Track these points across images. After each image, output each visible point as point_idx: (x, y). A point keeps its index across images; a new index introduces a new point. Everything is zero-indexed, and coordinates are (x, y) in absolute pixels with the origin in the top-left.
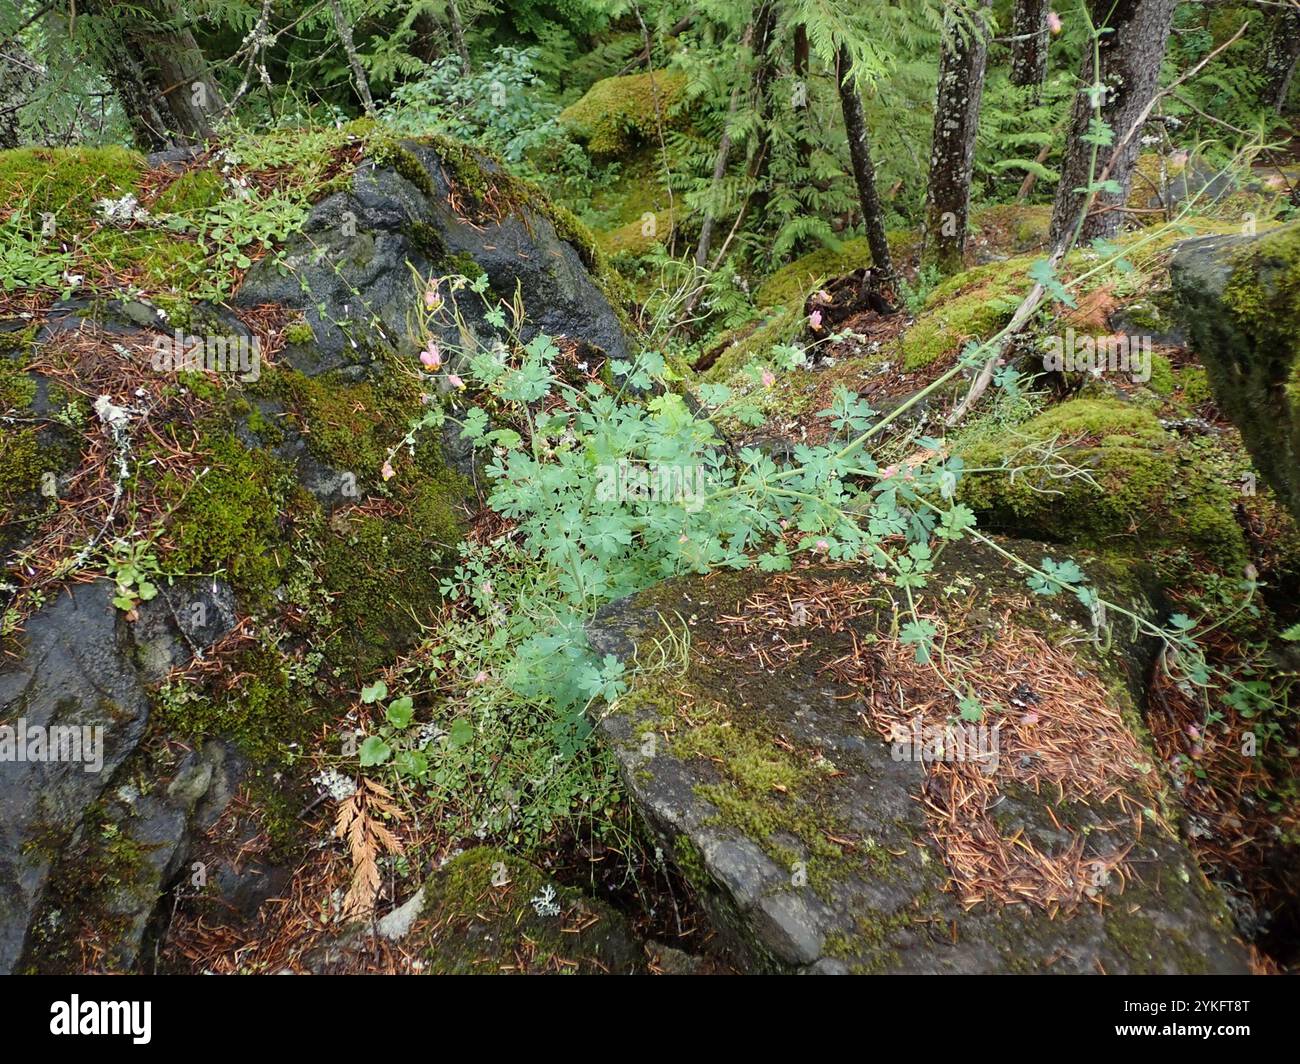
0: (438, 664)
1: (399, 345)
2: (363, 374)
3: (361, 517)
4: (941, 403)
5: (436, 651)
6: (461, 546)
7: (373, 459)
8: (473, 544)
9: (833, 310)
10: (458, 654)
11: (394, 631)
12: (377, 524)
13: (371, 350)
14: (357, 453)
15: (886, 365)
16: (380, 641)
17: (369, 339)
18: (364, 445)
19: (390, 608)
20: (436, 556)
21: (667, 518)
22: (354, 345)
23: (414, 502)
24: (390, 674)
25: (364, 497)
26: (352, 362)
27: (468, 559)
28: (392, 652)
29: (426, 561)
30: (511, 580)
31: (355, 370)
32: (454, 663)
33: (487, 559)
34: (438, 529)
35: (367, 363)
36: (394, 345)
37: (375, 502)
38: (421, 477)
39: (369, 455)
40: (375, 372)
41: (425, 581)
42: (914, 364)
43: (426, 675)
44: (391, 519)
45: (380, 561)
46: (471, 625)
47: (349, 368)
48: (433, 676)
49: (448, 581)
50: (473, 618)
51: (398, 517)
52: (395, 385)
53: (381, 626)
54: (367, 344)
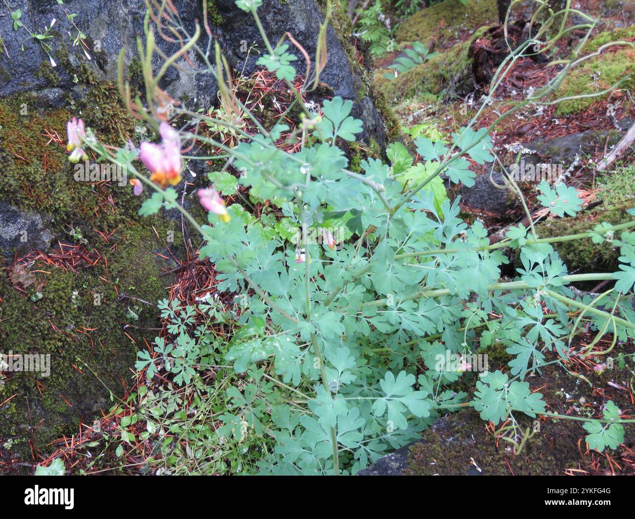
0: (127, 437)
1: (108, 68)
2: (61, 99)
3: (49, 267)
4: (593, 149)
5: (126, 421)
6: (163, 304)
7: (67, 200)
8: (176, 303)
9: (494, 54)
10: (151, 427)
11: (78, 397)
12: (67, 277)
13: (73, 71)
14: (49, 193)
15: (541, 109)
16: (62, 409)
17: (72, 58)
18: (59, 183)
19: (75, 371)
20: (133, 314)
21: (419, 313)
22: (54, 64)
23: (111, 250)
24: (71, 445)
25: (54, 243)
26: (49, 84)
27: (169, 320)
28: (75, 420)
29: (120, 318)
30: (216, 344)
31: (53, 94)
32: (145, 436)
33: (191, 321)
34: (138, 282)
35: (68, 86)
36: (101, 67)
37: (66, 249)
38: (123, 221)
39: (62, 196)
40: (77, 97)
41: (119, 341)
42: (567, 110)
43: (113, 448)
44: (85, 270)
45: (68, 318)
46: (168, 394)
47: (46, 91)
48: (120, 451)
49: (145, 355)
50: (170, 386)
51: (92, 268)
52: (99, 115)
53: (64, 392)
54: (68, 63)
